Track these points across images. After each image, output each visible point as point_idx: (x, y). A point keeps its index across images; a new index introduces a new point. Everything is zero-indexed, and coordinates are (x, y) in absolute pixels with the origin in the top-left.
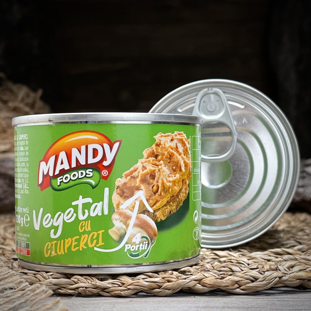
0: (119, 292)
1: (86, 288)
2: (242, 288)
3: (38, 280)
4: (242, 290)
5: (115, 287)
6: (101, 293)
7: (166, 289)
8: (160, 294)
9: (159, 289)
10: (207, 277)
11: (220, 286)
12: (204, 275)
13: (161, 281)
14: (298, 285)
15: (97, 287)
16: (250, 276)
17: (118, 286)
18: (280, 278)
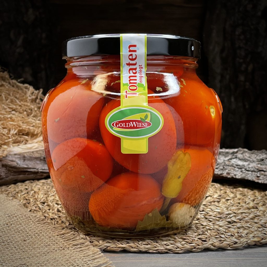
0: (178, 251)
1: (162, 250)
2: (230, 247)
3: (137, 246)
4: (231, 248)
5: (175, 249)
6: (169, 252)
7: (199, 249)
8: (196, 251)
9: (194, 249)
10: (215, 243)
11: (222, 247)
12: (213, 241)
13: (195, 245)
14: (254, 244)
15: (166, 249)
16: (233, 241)
17: (175, 248)
18: (247, 241)
